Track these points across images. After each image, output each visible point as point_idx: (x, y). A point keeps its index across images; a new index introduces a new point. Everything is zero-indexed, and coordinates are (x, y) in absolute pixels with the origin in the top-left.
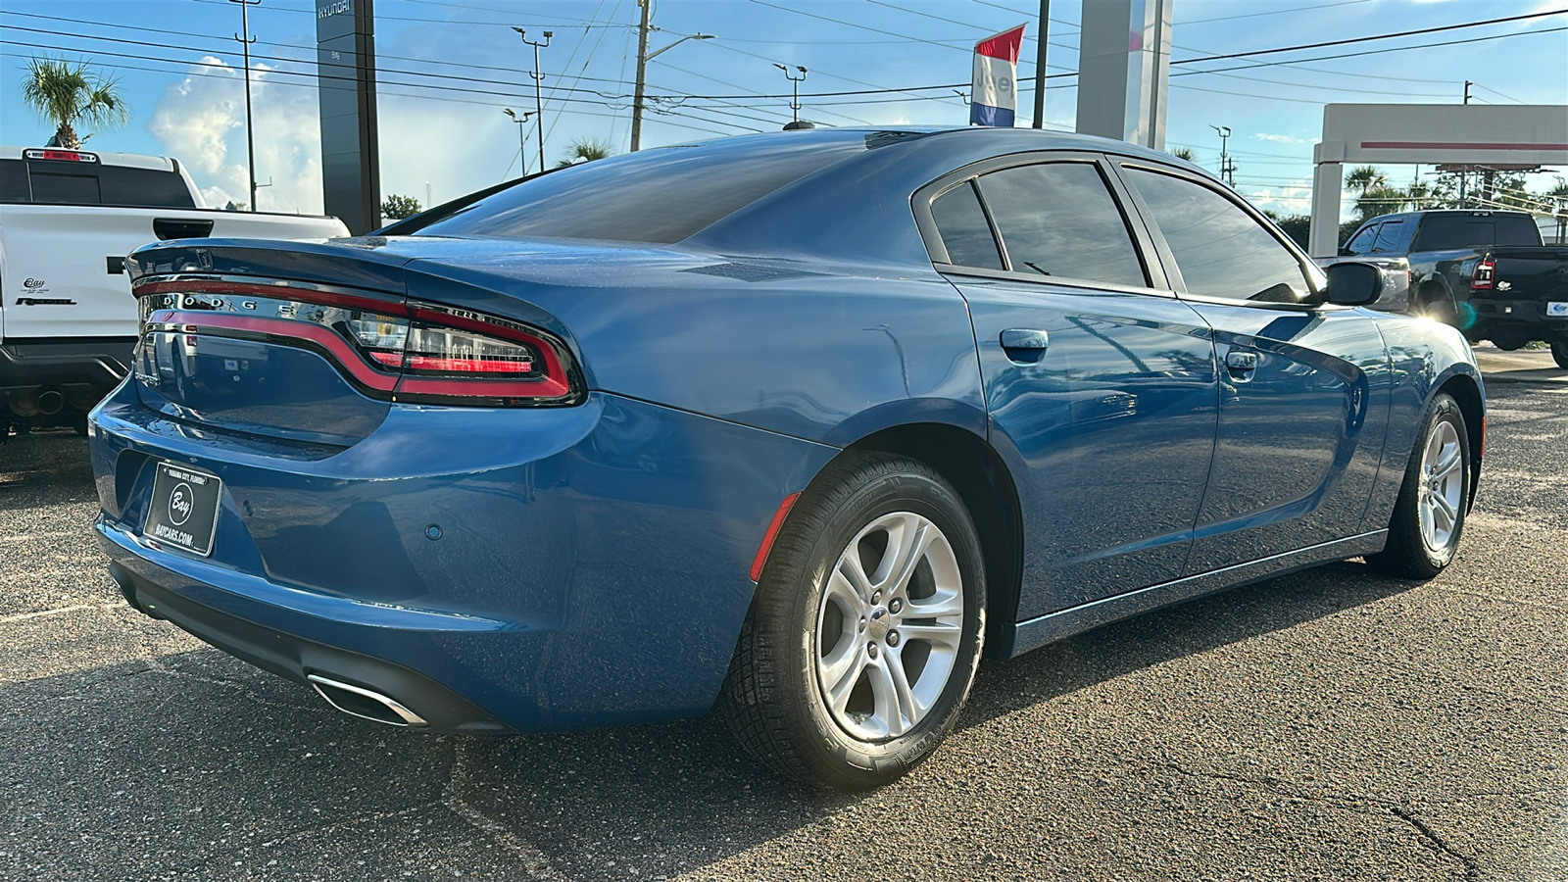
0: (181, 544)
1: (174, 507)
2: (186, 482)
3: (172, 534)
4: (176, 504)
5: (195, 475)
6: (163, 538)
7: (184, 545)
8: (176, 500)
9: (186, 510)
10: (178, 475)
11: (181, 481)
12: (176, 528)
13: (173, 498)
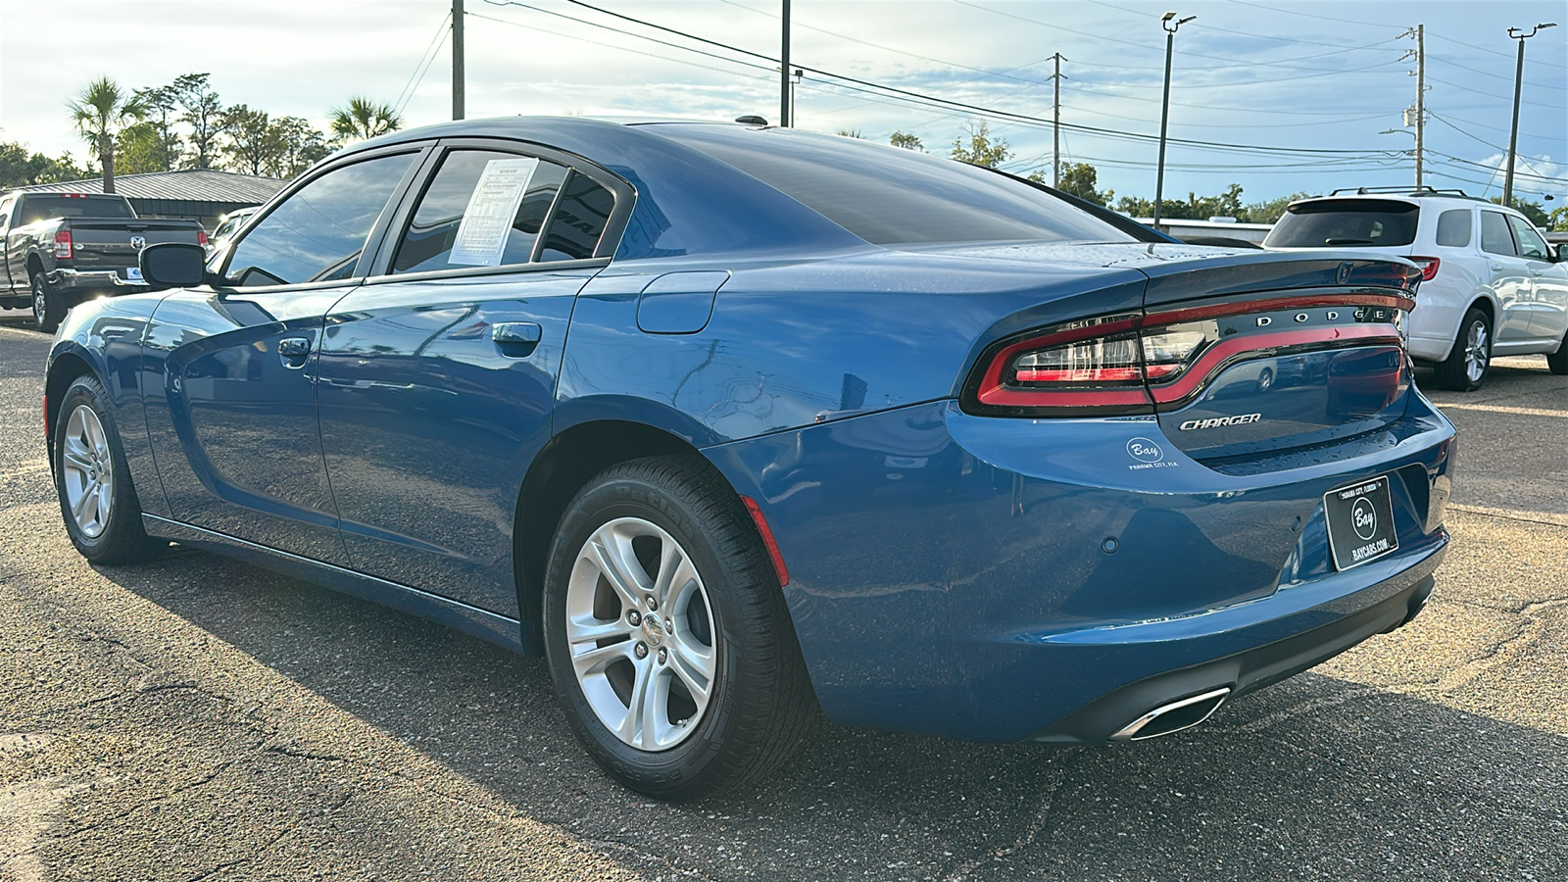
0: (1382, 552)
1: (1359, 525)
2: (1361, 495)
3: (1371, 549)
4: (1360, 521)
5: (1367, 484)
6: (1366, 558)
7: (1385, 551)
8: (1358, 519)
9: (1371, 520)
10: (1352, 494)
11: (1357, 497)
12: (1370, 542)
13: (1355, 518)
